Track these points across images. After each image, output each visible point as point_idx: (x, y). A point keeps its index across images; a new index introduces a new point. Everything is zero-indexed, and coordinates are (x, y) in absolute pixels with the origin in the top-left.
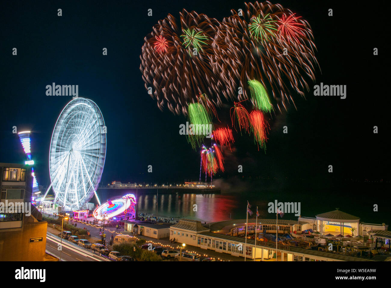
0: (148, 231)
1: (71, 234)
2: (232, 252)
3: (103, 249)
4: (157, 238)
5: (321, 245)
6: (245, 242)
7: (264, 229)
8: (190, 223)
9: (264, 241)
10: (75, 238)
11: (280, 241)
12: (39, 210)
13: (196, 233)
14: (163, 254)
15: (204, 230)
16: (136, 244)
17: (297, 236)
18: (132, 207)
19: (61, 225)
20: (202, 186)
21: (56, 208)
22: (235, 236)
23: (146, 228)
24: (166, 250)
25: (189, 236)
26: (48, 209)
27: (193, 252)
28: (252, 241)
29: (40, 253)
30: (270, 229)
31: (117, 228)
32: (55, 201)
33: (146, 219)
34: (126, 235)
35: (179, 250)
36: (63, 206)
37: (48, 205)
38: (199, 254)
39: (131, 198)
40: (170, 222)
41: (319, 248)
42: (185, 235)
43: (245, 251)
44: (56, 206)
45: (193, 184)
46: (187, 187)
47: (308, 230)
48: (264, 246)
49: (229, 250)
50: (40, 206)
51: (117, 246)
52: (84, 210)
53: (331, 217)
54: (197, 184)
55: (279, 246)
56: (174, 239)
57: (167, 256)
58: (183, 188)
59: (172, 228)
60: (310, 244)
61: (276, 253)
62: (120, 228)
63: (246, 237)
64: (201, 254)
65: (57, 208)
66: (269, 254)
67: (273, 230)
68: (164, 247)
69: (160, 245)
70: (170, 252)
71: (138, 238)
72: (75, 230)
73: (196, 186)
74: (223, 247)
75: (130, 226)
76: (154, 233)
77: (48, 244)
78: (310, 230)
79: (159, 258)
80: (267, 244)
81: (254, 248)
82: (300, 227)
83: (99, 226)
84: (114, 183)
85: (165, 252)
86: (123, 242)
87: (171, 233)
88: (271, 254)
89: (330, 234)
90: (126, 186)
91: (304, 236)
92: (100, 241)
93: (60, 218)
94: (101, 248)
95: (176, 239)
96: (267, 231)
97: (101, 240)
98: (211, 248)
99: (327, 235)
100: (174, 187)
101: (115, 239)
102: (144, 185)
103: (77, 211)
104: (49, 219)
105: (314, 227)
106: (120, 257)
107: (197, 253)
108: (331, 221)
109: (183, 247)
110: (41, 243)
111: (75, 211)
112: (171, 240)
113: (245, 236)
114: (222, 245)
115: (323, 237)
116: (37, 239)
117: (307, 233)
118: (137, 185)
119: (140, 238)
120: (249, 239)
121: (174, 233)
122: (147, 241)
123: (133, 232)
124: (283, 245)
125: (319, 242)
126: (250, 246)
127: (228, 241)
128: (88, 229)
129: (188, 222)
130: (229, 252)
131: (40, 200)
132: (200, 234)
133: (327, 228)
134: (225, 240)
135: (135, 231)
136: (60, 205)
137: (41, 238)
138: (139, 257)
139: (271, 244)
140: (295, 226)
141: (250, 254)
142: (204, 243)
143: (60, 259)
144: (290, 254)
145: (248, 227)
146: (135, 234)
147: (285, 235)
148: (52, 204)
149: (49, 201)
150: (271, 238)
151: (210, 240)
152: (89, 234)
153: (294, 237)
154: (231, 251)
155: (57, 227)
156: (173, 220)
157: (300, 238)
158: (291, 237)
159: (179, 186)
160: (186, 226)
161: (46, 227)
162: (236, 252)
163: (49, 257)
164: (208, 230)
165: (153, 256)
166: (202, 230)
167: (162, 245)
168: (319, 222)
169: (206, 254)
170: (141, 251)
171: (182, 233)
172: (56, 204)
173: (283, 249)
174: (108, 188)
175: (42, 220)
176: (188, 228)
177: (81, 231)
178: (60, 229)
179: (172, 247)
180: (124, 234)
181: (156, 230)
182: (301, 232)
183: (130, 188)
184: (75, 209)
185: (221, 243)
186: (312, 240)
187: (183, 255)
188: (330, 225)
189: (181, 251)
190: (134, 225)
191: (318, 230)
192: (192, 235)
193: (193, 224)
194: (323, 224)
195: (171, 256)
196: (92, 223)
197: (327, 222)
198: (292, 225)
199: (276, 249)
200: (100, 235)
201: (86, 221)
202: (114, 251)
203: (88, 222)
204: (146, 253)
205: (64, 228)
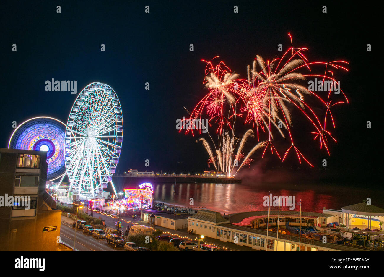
0: (165, 222)
1: (85, 224)
2: (253, 245)
3: (119, 240)
4: (174, 229)
5: (347, 239)
6: (266, 235)
7: (286, 221)
8: (209, 214)
9: (286, 234)
10: (90, 228)
11: (303, 234)
12: (54, 198)
13: (215, 224)
14: (180, 246)
15: (223, 221)
16: (153, 235)
17: (321, 229)
18: (149, 197)
19: (76, 214)
20: (221, 175)
21: (70, 196)
22: (257, 229)
23: (163, 219)
24: (184, 242)
25: (208, 227)
26: (63, 197)
27: (212, 244)
28: (273, 234)
29: (54, 243)
30: (293, 222)
31: (133, 218)
32: (70, 189)
33: (163, 209)
34: (142, 226)
35: (197, 242)
36: (78, 195)
37: (63, 193)
38: (218, 246)
39: (148, 187)
40: (189, 212)
41: (345, 242)
42: (203, 226)
43: (266, 244)
44: (71, 194)
45: (212, 173)
46: (206, 176)
47: (333, 223)
48: (286, 239)
49: (249, 243)
50: (55, 194)
51: (133, 237)
52: (99, 199)
53: (358, 209)
54: (217, 173)
55: (302, 239)
56: (193, 230)
57: (184, 248)
58: (201, 177)
59: (190, 219)
60: (335, 238)
61: (299, 247)
62: (136, 218)
63: (267, 230)
64: (221, 247)
65: (72, 196)
66: (292, 248)
67: (296, 222)
68: (182, 238)
69: (178, 237)
70: (188, 244)
71: (155, 229)
72: (90, 219)
73: (216, 175)
74: (243, 239)
75: (146, 217)
76: (171, 223)
77: (62, 233)
78: (335, 223)
79: (176, 249)
80: (290, 237)
81: (276, 242)
82: (325, 220)
83: (115, 216)
84: (131, 171)
85: (183, 244)
86: (139, 232)
87: (189, 224)
88: (294, 247)
89: (356, 228)
90: (143, 174)
91: (329, 229)
92: (115, 232)
93: (75, 207)
94: (116, 238)
95: (194, 230)
96: (290, 224)
97: (116, 230)
98: (231, 240)
99: (352, 229)
100: (193, 176)
101: (130, 230)
102: (162, 173)
103: (92, 200)
104: (64, 208)
105: (339, 220)
106: (136, 248)
107: (215, 246)
108: (357, 214)
109: (201, 239)
110: (55, 232)
111: (90, 199)
112: (189, 231)
113: (267, 228)
114: (242, 238)
115: (349, 231)
116: (51, 228)
117: (332, 227)
118: (154, 173)
119: (157, 229)
120: (271, 232)
121: (192, 225)
122: (164, 233)
123: (149, 222)
124: (306, 238)
125: (345, 236)
126: (272, 239)
127: (248, 234)
128: (103, 218)
129: (207, 213)
130: (250, 245)
131: (54, 188)
132: (220, 225)
133: (353, 222)
134: (245, 233)
135: (152, 221)
136: (75, 194)
137: (55, 228)
138: (156, 248)
139: (294, 238)
140: (320, 218)
141: (272, 248)
142: (223, 235)
143: (74, 249)
144: (314, 248)
145: (270, 219)
146: (151, 225)
147: (309, 228)
148: (67, 192)
149: (63, 189)
150: (294, 231)
151: (230, 232)
152: (104, 224)
153: (319, 230)
154: (251, 244)
155: (71, 216)
156: (191, 211)
157: (324, 231)
158: (315, 230)
159: (198, 175)
160: (205, 217)
161: (61, 216)
162: (257, 245)
163: (63, 246)
164: (228, 222)
165: (169, 248)
166: (221, 222)
167: (179, 236)
168: (345, 215)
169: (226, 247)
170: (158, 243)
171: (200, 224)
172: (71, 192)
173: (306, 243)
174: (124, 177)
175: (55, 209)
176: (206, 219)
177: (96, 221)
178: (74, 218)
179: (190, 239)
180: (140, 225)
181: (174, 221)
182: (326, 225)
183: (147, 177)
184: (90, 198)
185: (241, 235)
186: (338, 234)
187: (201, 248)
188: (356, 218)
189: (199, 243)
190: (151, 215)
191: (344, 224)
192: (210, 226)
193: (212, 215)
194: (349, 217)
195: (189, 248)
196: (108, 212)
197: (354, 215)
198: (317, 217)
199: (300, 243)
200: (116, 225)
201: (101, 211)
202: (130, 241)
203: (103, 211)
204: (163, 245)
205: (78, 217)
